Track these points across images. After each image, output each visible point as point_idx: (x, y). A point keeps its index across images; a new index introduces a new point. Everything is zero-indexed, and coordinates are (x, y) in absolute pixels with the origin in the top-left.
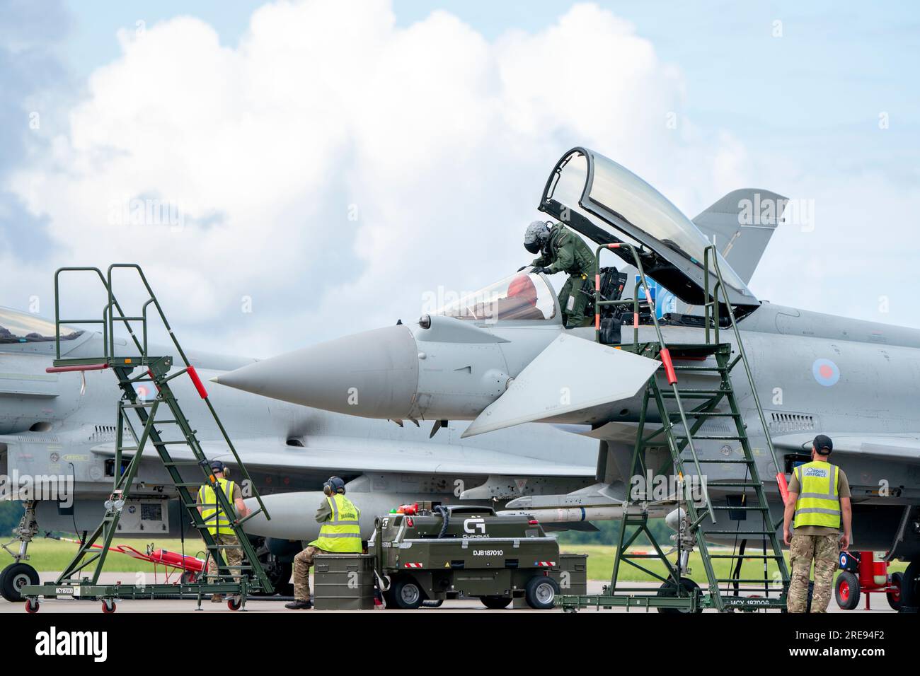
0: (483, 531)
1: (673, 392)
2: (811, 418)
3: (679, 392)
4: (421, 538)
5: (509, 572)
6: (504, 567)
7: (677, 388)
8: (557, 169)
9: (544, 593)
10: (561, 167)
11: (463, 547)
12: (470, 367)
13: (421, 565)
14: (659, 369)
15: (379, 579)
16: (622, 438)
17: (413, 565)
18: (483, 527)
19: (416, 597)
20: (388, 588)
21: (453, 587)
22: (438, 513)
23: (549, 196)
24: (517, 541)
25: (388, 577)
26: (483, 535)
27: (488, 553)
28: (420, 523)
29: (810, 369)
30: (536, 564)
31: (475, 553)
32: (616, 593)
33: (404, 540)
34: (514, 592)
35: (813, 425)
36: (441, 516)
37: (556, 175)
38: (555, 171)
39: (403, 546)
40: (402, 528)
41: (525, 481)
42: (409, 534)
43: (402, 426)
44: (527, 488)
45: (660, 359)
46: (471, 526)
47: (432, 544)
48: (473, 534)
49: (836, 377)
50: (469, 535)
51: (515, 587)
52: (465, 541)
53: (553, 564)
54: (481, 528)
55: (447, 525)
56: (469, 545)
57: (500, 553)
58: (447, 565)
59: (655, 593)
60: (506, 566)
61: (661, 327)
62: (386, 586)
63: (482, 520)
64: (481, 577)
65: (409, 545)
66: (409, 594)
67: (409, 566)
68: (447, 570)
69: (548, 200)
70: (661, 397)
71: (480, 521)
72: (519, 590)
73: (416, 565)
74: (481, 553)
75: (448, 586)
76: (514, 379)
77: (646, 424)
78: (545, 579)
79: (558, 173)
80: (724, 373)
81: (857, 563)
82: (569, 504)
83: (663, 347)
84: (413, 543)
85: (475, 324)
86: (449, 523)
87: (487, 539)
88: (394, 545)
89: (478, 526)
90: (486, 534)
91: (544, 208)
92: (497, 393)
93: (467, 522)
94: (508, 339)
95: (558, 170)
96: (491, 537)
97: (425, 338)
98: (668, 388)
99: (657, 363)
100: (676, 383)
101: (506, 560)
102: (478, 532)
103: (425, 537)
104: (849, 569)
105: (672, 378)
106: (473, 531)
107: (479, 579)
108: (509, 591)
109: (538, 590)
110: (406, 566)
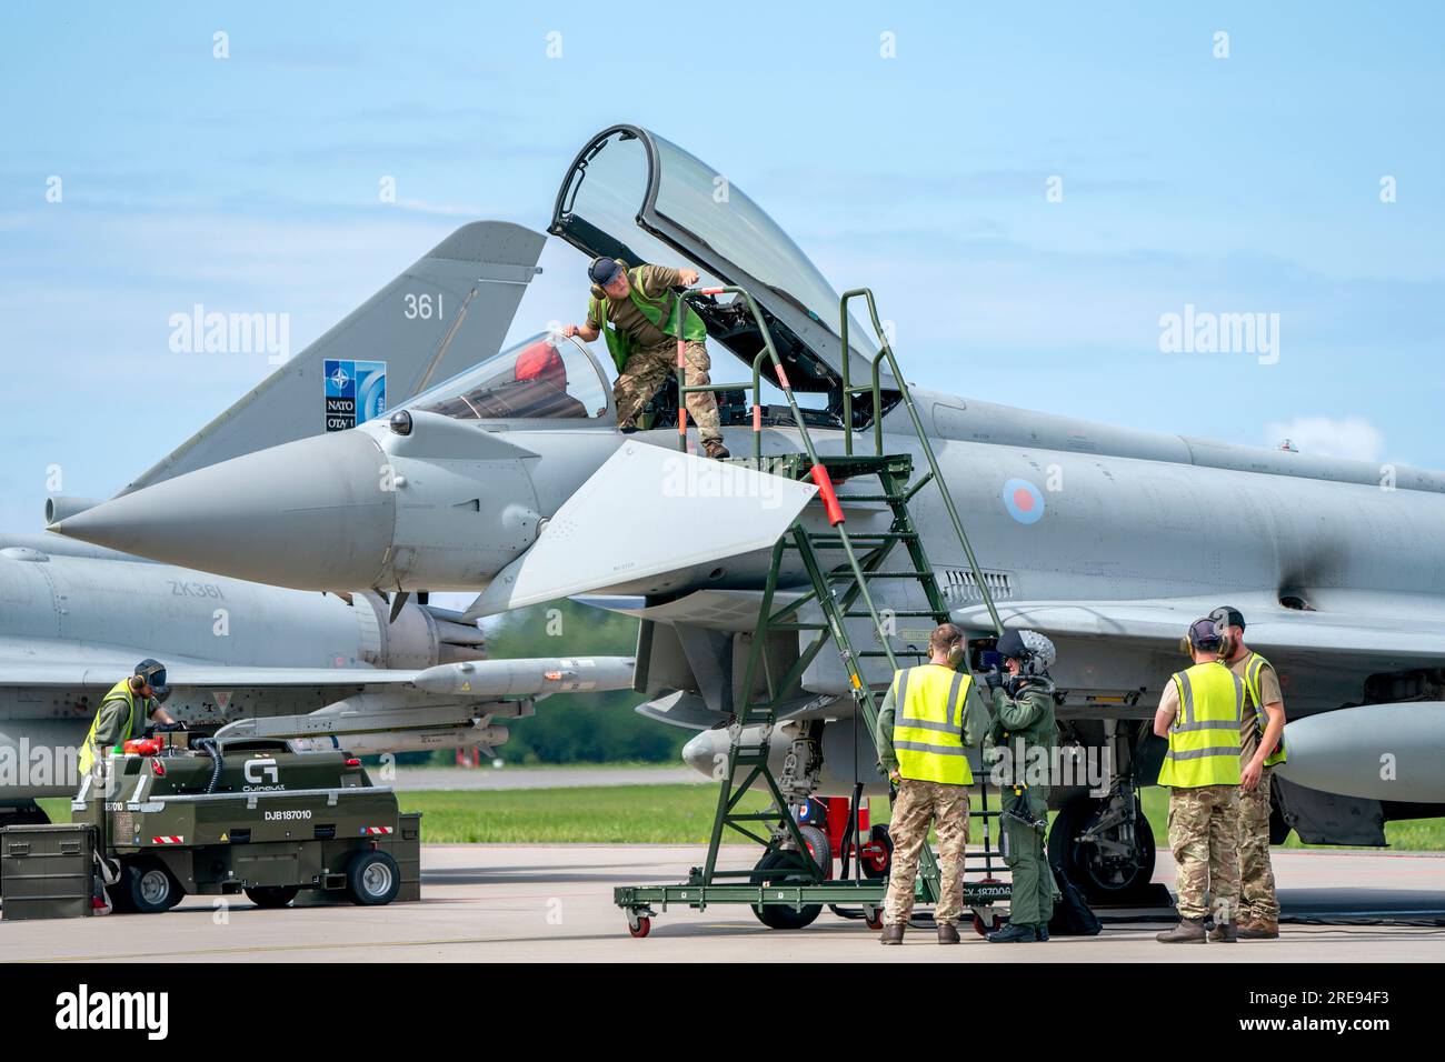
0: (275, 780)
1: (839, 537)
2: (1005, 577)
3: (850, 537)
4: (177, 794)
5: (319, 844)
6: (313, 838)
7: (845, 531)
8: (580, 162)
9: (375, 879)
10: (586, 158)
11: (249, 807)
12: (477, 501)
13: (181, 838)
14: (814, 499)
15: (103, 864)
16: (706, 618)
17: (167, 840)
18: (274, 772)
19: (164, 892)
20: (118, 879)
21: (231, 873)
22: (202, 751)
23: (566, 208)
24: (333, 794)
25: (116, 861)
26: (274, 785)
27: (288, 815)
28: (175, 768)
29: (1000, 496)
30: (363, 830)
31: (268, 816)
32: (715, 881)
33: (151, 798)
34: (329, 879)
35: (1008, 589)
36: (208, 755)
37: (578, 173)
38: (575, 167)
39: (147, 808)
40: (143, 779)
41: (229, 695)
42: (159, 787)
43: (351, 604)
44: (232, 705)
45: (812, 481)
46: (256, 771)
47: (200, 805)
48: (260, 785)
49: (1039, 508)
50: (253, 786)
51: (327, 871)
52: (252, 796)
53: (389, 830)
54: (271, 775)
55: (222, 772)
56: (257, 804)
57: (307, 814)
58: (224, 838)
59: (747, 880)
60: (316, 836)
61: (808, 429)
62: (114, 875)
63: (273, 761)
64: (275, 856)
65: (161, 806)
66: (153, 887)
67: (159, 840)
68: (224, 846)
69: (564, 215)
70: (812, 547)
71: (268, 761)
72: (333, 875)
73: (172, 839)
74: (277, 815)
75: (224, 871)
76: (549, 519)
77: (776, 594)
78: (375, 855)
79: (582, 170)
80: (898, 506)
81: (826, 812)
82: (313, 730)
83: (815, 461)
84: (167, 803)
85: (479, 426)
86: (224, 767)
87: (282, 792)
88: (130, 807)
89: (267, 771)
90: (279, 784)
91: (559, 229)
92: (521, 545)
93: (249, 764)
94: (538, 453)
95: (582, 165)
96: (287, 788)
97: (401, 451)
98: (832, 531)
99: (810, 489)
100: (842, 522)
101: (316, 827)
102: (267, 781)
103: (185, 791)
104: (813, 822)
105: (836, 516)
106: (258, 780)
107: (271, 859)
108: (320, 877)
109: (367, 873)
110: (154, 842)
